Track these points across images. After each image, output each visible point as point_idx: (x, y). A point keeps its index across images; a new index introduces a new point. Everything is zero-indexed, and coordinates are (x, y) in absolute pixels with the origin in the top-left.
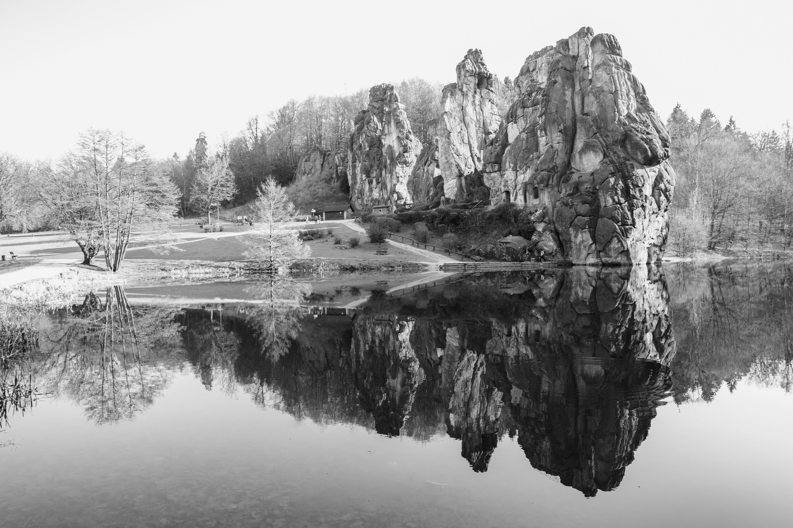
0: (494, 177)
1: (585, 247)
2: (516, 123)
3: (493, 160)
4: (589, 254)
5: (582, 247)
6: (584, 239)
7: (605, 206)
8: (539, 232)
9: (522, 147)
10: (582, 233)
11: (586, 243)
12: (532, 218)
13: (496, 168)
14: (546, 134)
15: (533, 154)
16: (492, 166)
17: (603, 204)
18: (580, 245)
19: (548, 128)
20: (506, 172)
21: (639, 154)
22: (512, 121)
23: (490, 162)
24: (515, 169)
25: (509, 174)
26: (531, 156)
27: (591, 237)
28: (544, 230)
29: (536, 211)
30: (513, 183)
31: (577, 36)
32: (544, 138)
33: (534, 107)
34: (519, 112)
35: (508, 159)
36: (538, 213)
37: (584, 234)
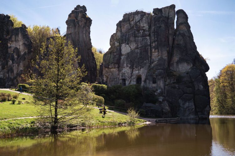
0: (113, 71)
1: (189, 110)
2: (128, 44)
3: (115, 62)
4: (190, 113)
5: (187, 110)
6: (190, 105)
7: (198, 89)
8: (160, 101)
9: (137, 57)
10: (189, 102)
11: (190, 108)
12: (156, 94)
13: (117, 66)
14: (158, 51)
15: (146, 61)
16: (114, 65)
17: (196, 88)
18: (186, 108)
19: (160, 48)
20: (124, 69)
21: (203, 66)
22: (125, 43)
23: (113, 63)
24: (132, 68)
25: (126, 70)
26: (145, 61)
27: (194, 105)
28: (163, 100)
29: (157, 90)
30: (130, 75)
31: (169, 8)
32: (156, 53)
33: (143, 38)
34: (132, 39)
35: (125, 62)
36: (158, 91)
37: (190, 103)
